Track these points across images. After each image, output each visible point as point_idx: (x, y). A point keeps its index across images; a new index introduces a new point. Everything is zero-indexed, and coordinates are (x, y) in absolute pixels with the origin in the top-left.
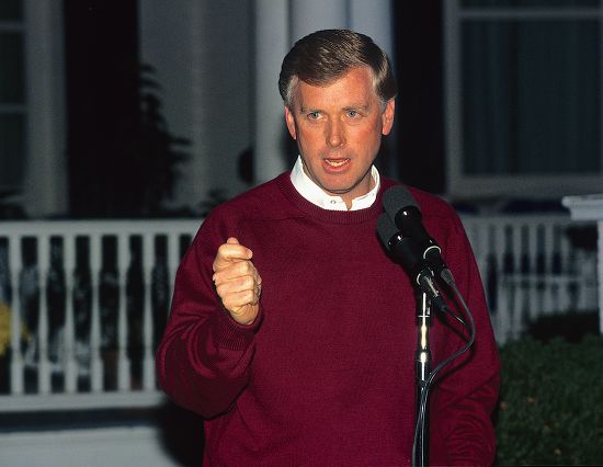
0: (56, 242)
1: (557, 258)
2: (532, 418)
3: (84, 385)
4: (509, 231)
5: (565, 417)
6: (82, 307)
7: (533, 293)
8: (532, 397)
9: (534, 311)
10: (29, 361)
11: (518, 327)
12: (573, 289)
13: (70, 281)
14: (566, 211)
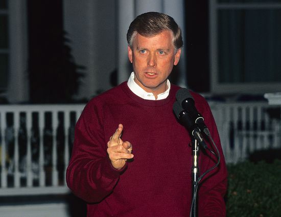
0: (23, 115)
1: (263, 123)
2: (249, 200)
3: (36, 183)
4: (240, 110)
5: (265, 199)
6: (35, 146)
7: (251, 139)
8: (249, 189)
9: (252, 148)
10: (10, 172)
11: (244, 156)
12: (271, 138)
13: (29, 134)
14: (266, 100)
